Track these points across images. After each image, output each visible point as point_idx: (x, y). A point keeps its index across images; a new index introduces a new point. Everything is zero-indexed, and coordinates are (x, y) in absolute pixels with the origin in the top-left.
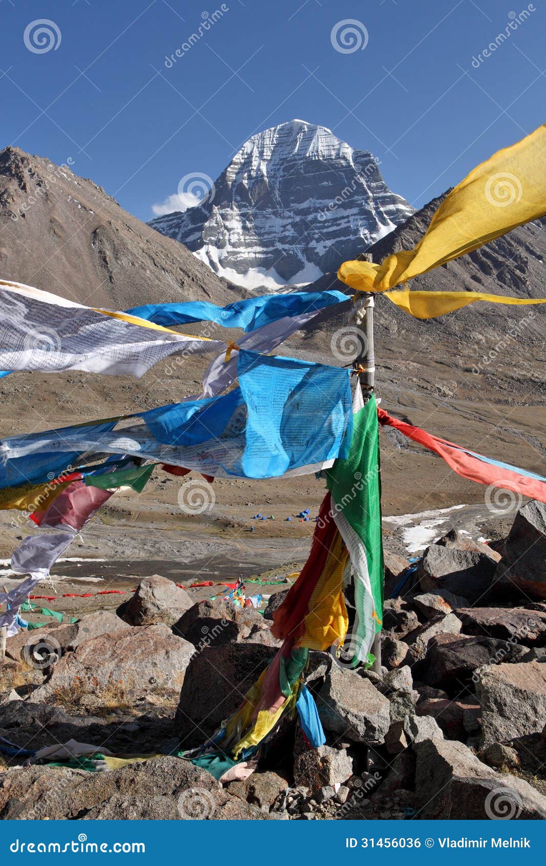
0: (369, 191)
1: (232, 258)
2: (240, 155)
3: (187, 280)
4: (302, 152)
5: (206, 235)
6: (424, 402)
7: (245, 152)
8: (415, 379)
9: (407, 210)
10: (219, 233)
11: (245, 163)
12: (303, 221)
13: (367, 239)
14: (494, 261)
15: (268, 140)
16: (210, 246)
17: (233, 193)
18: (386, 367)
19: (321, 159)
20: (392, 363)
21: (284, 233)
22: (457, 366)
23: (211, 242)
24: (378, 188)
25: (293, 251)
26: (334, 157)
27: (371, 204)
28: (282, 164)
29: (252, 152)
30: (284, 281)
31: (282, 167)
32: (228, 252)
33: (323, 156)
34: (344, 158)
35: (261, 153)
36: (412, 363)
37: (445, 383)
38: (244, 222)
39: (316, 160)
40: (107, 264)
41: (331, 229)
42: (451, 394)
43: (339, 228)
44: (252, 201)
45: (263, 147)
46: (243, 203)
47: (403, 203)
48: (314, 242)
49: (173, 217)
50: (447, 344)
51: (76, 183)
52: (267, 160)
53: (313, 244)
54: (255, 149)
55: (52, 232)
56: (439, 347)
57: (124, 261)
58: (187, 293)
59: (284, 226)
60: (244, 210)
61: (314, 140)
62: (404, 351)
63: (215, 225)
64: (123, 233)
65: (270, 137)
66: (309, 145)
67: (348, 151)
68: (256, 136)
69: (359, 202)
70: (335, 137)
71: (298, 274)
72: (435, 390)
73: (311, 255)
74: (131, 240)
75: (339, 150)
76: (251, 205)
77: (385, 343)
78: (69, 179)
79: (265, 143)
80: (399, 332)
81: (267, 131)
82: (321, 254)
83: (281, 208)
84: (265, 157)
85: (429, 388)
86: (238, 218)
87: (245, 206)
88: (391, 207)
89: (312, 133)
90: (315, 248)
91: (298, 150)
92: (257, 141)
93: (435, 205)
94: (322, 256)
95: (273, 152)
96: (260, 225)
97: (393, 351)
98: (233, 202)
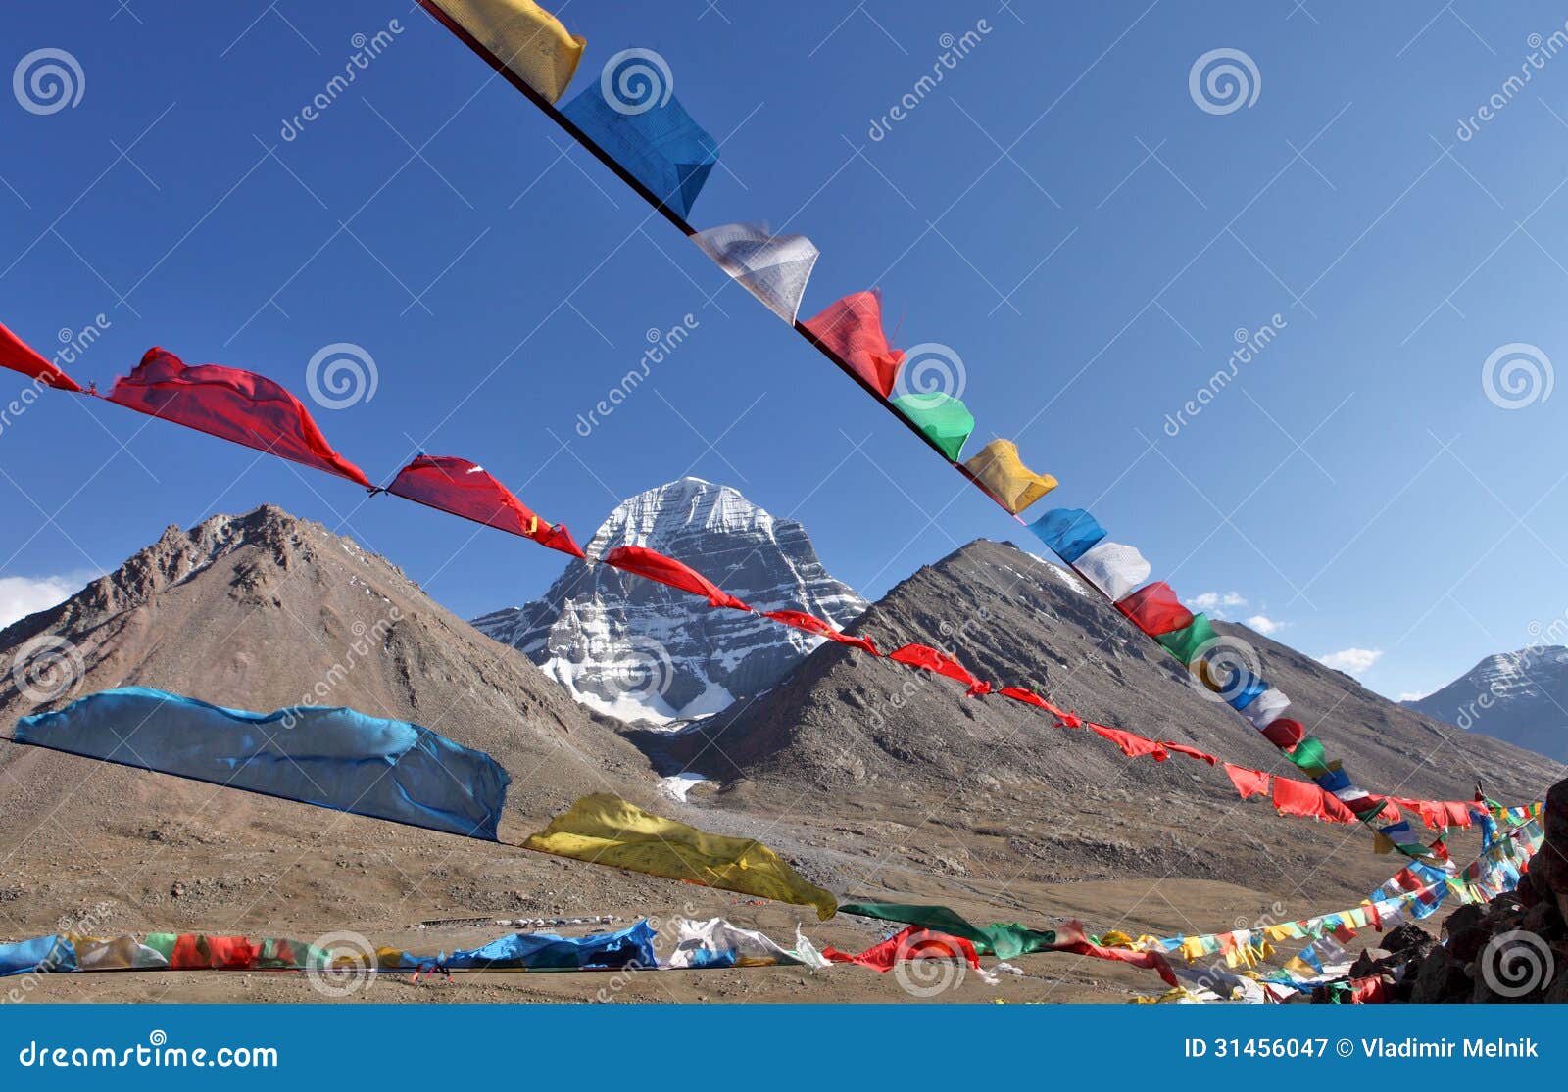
0: (799, 577)
1: (593, 678)
2: (608, 527)
3: (533, 706)
4: (700, 523)
5: (553, 643)
6: (923, 883)
7: (615, 522)
8: (903, 849)
9: (857, 603)
10: (573, 640)
11: (614, 538)
12: (703, 621)
13: (799, 646)
14: (999, 667)
15: (649, 505)
16: (560, 660)
17: (597, 580)
18: (855, 832)
19: (727, 531)
20: (864, 826)
21: (673, 639)
22: (964, 827)
23: (561, 653)
24: (811, 571)
25: (688, 666)
26: (745, 529)
27: (803, 594)
28: (670, 539)
29: (625, 522)
30: (674, 711)
31: (670, 543)
32: (587, 669)
33: (730, 528)
34: (761, 530)
35: (639, 525)
36: (893, 825)
37: (950, 852)
38: (611, 623)
39: (719, 534)
40: (408, 678)
41: (744, 633)
42: (962, 868)
43: (757, 630)
44: (625, 592)
45: (641, 514)
46: (612, 595)
47: (849, 593)
48: (719, 651)
49: (502, 617)
50: (943, 793)
51: (362, 559)
52: (647, 533)
53: (718, 654)
54: (630, 518)
55: (322, 631)
56: (932, 798)
57: (435, 674)
58: (532, 725)
59: (673, 629)
60: (613, 606)
61: (716, 505)
62: (879, 807)
63: (569, 628)
64: (434, 631)
65: (652, 501)
66: (709, 513)
67: (766, 521)
68: (631, 500)
69: (784, 592)
70: (746, 501)
71: (696, 700)
72: (936, 864)
73: (715, 671)
74: (447, 643)
75: (753, 519)
76: (623, 598)
77: (848, 794)
78: (353, 554)
79: (644, 510)
80: (868, 776)
81: (648, 492)
82: (730, 670)
83: (668, 602)
84: (645, 530)
85: (926, 861)
86: (603, 617)
87: (614, 600)
88: (833, 599)
89: (713, 497)
90: (721, 661)
91: (694, 518)
92: (632, 507)
93: (905, 590)
94: (733, 672)
95: (656, 522)
96: (637, 627)
97: (861, 807)
98: (596, 593)
